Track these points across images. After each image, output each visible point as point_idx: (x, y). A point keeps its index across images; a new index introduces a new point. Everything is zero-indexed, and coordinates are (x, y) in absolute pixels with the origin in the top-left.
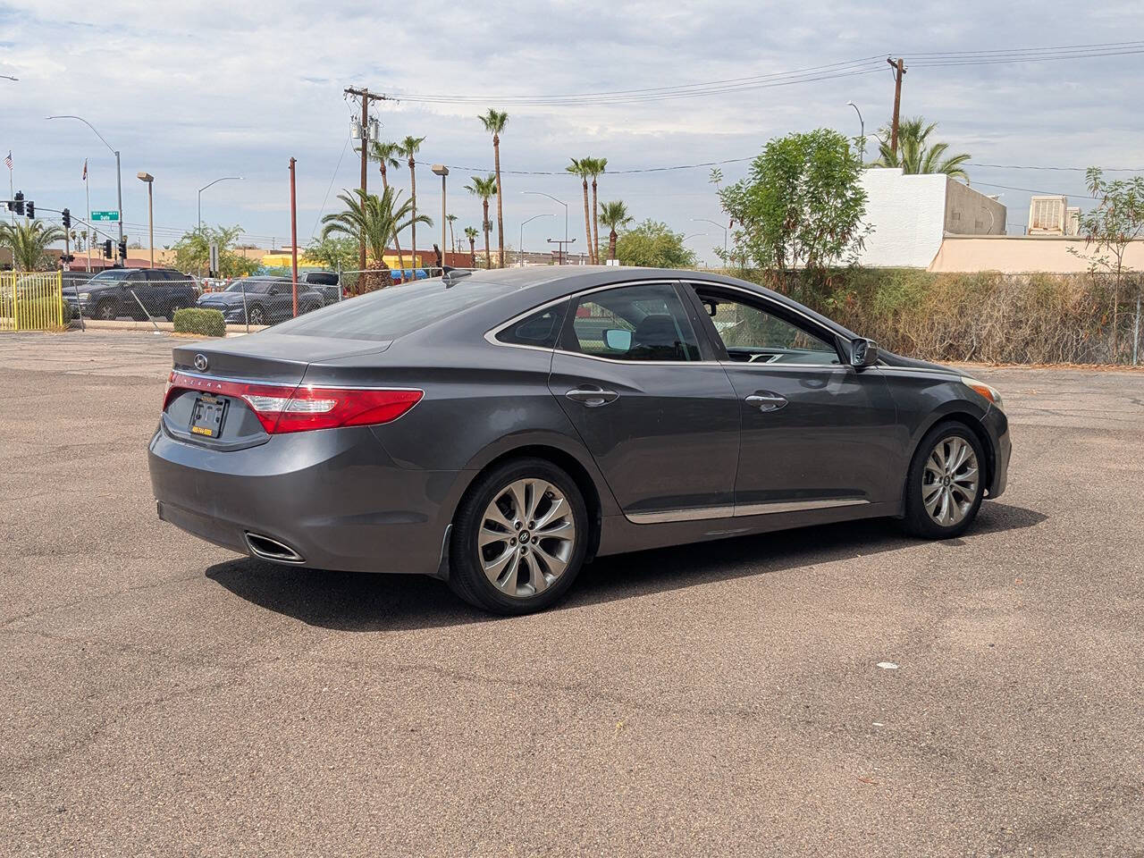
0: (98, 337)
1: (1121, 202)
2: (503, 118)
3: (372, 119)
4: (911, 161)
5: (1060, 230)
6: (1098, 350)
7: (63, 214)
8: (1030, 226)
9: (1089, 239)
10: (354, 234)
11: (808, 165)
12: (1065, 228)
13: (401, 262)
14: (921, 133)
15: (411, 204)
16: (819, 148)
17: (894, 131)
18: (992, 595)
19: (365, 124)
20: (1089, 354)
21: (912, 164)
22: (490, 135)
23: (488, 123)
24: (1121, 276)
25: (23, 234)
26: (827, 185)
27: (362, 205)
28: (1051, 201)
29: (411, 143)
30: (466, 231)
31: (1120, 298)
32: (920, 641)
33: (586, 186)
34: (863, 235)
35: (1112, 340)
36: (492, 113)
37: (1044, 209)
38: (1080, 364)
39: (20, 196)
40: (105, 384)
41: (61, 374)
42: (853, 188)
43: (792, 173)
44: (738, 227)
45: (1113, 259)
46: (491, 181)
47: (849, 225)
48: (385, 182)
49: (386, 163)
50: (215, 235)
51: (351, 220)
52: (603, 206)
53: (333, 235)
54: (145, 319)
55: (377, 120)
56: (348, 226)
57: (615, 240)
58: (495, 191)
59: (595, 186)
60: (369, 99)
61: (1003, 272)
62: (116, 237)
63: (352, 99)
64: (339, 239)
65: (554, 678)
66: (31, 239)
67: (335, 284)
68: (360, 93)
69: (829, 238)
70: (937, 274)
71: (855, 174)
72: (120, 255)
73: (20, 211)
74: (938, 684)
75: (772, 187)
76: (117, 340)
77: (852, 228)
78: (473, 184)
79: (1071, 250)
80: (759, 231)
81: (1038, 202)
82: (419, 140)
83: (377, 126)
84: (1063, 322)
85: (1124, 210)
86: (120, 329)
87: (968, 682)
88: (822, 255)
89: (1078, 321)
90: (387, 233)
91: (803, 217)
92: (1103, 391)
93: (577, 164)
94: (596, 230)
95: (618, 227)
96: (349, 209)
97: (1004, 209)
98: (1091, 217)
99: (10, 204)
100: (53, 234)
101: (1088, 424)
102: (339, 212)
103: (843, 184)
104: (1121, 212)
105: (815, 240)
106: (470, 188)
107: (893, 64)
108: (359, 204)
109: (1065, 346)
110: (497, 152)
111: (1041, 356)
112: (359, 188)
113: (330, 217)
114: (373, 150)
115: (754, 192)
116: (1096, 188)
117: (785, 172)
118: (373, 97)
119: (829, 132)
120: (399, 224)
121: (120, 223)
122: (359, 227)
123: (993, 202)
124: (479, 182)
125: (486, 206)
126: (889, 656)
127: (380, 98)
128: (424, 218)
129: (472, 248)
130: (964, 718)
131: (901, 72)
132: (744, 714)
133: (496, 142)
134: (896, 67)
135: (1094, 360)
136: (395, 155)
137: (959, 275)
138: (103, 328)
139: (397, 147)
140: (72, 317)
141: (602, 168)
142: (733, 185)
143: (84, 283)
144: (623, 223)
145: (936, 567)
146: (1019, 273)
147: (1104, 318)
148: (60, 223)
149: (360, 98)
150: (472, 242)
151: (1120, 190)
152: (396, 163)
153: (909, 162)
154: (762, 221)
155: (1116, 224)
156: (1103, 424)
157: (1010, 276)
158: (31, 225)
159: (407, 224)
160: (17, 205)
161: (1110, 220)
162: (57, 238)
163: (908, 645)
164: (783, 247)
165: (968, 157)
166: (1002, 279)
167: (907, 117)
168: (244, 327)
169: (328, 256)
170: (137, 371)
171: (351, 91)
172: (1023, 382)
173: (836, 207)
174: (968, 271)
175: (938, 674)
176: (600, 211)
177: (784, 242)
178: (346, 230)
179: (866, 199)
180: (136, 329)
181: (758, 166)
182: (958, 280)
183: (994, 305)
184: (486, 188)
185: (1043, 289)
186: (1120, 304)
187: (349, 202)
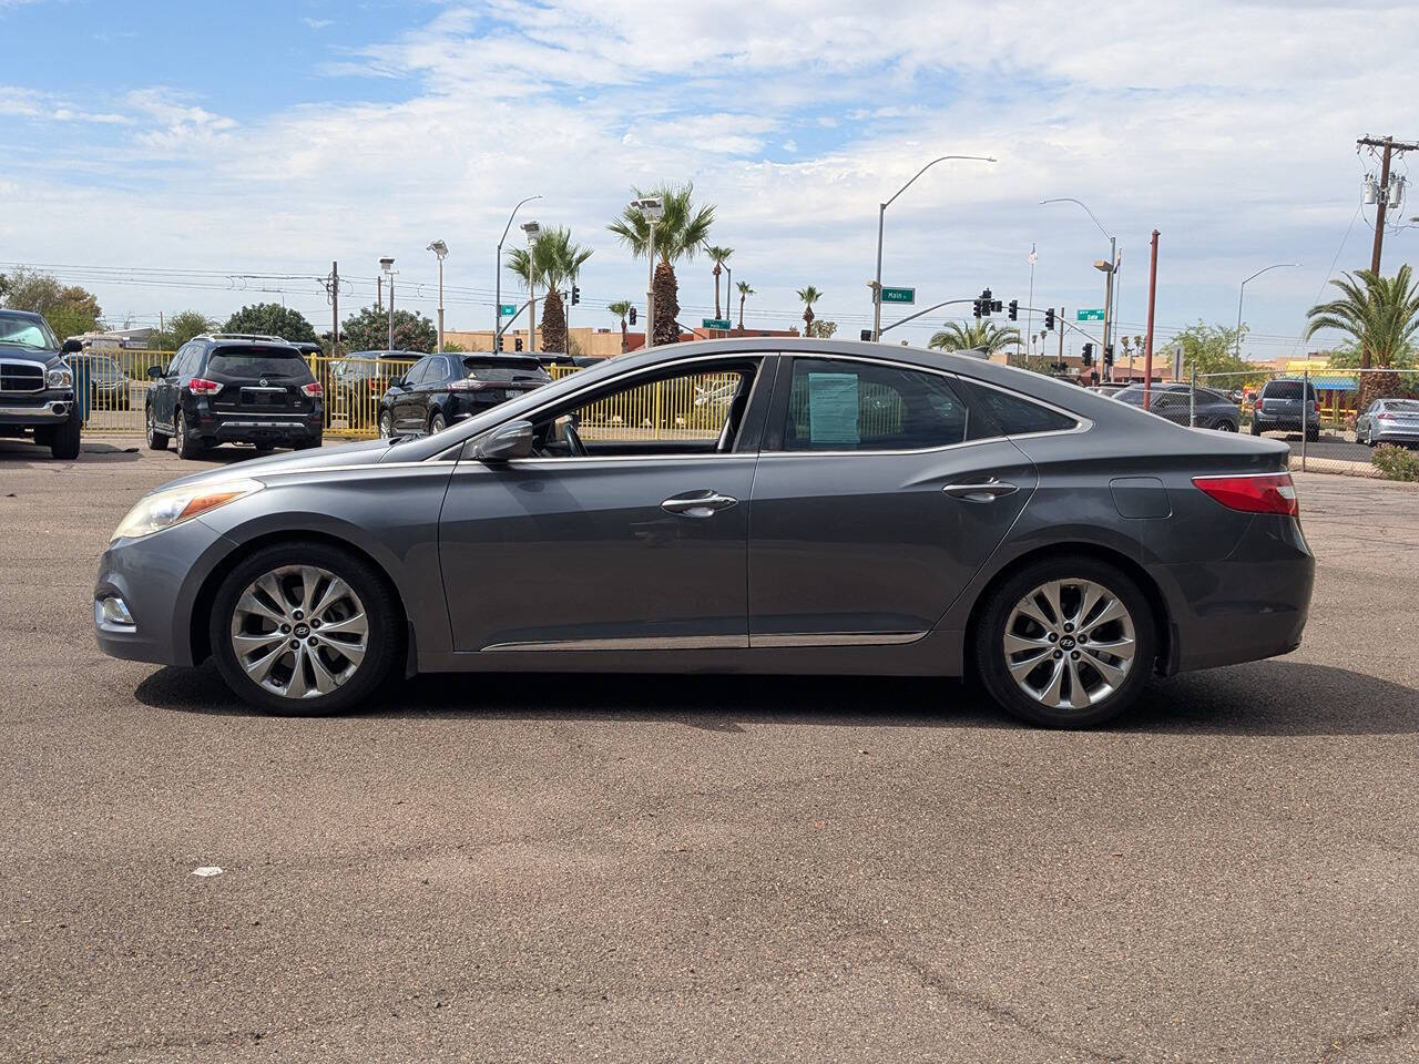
3: (1395, 177)
7: (1047, 313)
19: (1385, 184)
27: (1370, 294)
39: (988, 294)
53: (1324, 333)
55: (1401, 178)
56: (1345, 321)
60: (1394, 150)
62: (1099, 341)
68: (1381, 144)
72: (1106, 361)
83: (1400, 185)
90: (1396, 328)
96: (1345, 297)
99: (975, 305)
100: (1005, 337)
102: (1331, 301)
108: (1364, 291)
112: (1368, 269)
113: (1318, 310)
118: (1400, 147)
121: (1109, 323)
127: (1409, 148)
149: (1381, 150)
160: (984, 304)
162: (1008, 341)
171: (1366, 141)
178: (1342, 326)
187: (1347, 288)
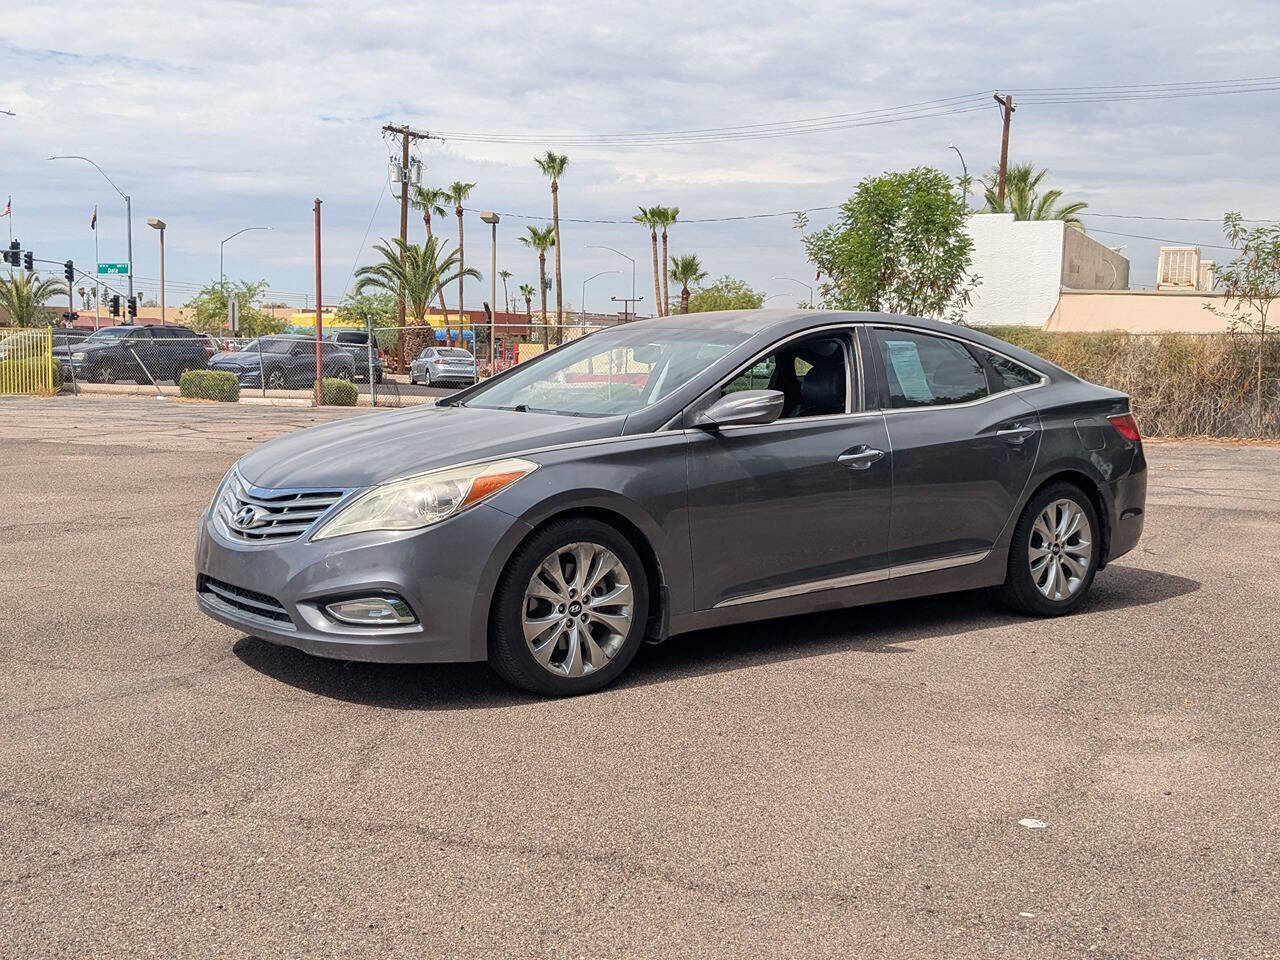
0: (90, 402)
1: (1264, 252)
2: (563, 161)
3: (413, 160)
4: (1021, 210)
5: (1192, 285)
6: (1239, 421)
7: (66, 266)
8: (1159, 280)
9: (1228, 295)
10: (392, 289)
11: (906, 208)
12: (1198, 282)
13: (447, 321)
14: (1031, 179)
15: (458, 255)
16: (919, 190)
17: (1001, 176)
18: (1158, 721)
19: (406, 166)
20: (1229, 426)
21: (1021, 213)
22: (548, 180)
23: (546, 166)
24: (1266, 337)
25: (17, 287)
26: (927, 231)
27: (402, 256)
28: (1182, 253)
29: (459, 190)
30: (522, 288)
31: (1264, 361)
32: (1072, 787)
33: (655, 238)
34: (969, 288)
35: (1255, 409)
36: (550, 155)
37: (1174, 262)
38: (1219, 437)
39: (15, 245)
40: (83, 454)
41: (34, 442)
42: (957, 235)
43: (889, 216)
44: (825, 278)
45: (1256, 317)
46: (549, 232)
47: (953, 277)
48: (429, 232)
49: (431, 211)
50: (236, 291)
51: (389, 273)
52: (674, 260)
53: (368, 291)
54: (148, 382)
55: (419, 162)
56: (385, 280)
57: (687, 299)
58: (553, 243)
59: (665, 237)
60: (410, 138)
61: (1129, 331)
62: (125, 292)
63: (392, 137)
64: (375, 295)
65: (580, 843)
66: (25, 292)
67: (365, 343)
68: (401, 131)
69: (929, 292)
70: (1054, 333)
71: (959, 218)
72: (130, 312)
73: (15, 261)
74: (1103, 850)
75: (864, 233)
76: (110, 406)
77: (956, 281)
78: (528, 236)
79: (1208, 307)
80: (850, 283)
81: (1167, 253)
82: (469, 186)
83: (419, 168)
84: (1199, 390)
85: (1268, 261)
86: (121, 393)
87: (1143, 849)
88: (922, 311)
89: (1217, 388)
90: (429, 288)
91: (900, 268)
92: (1250, 467)
93: (645, 213)
94: (666, 287)
95: (691, 285)
96: (386, 261)
97: (1128, 262)
98: (1230, 269)
99: (6, 255)
100: (51, 288)
101: (1240, 505)
102: (375, 263)
103: (946, 230)
104: (1265, 263)
105: (913, 294)
106: (524, 240)
107: (1000, 101)
108: (398, 254)
109: (1200, 417)
110: (556, 199)
111: (1173, 428)
112: (399, 237)
113: (365, 270)
114: (415, 196)
115: (845, 239)
116: (1236, 236)
117: (881, 216)
118: (415, 135)
119: (929, 171)
120: (442, 278)
121: (130, 277)
122: (398, 282)
123: (1115, 255)
124: (535, 233)
125: (543, 259)
126: (1032, 809)
127: (422, 137)
128: (471, 272)
129: (529, 308)
130: (1144, 905)
131: (1009, 110)
132: (841, 899)
133: (555, 189)
134: (1004, 104)
135: (1235, 433)
136: (440, 202)
137: (1079, 334)
138: (101, 392)
139: (443, 194)
140: (64, 381)
141: (674, 218)
142: (820, 231)
143: (81, 341)
144: (696, 279)
145: (1083, 683)
146: (1148, 332)
147: (1247, 384)
148: (62, 276)
149: (401, 136)
150: (528, 301)
151: (1263, 238)
152: (441, 212)
153: (1019, 212)
154: (853, 271)
155: (1259, 278)
156: (1257, 505)
157: (1137, 336)
158: (26, 278)
159: (453, 278)
160: (13, 256)
161: (1252, 272)
162: (55, 292)
163: (1056, 792)
164: (878, 301)
165: (1085, 205)
166: (1129, 340)
167: (1015, 162)
168: (260, 392)
169: (363, 316)
170: (124, 440)
171: (390, 128)
172: (1157, 457)
173: (938, 257)
174: (1090, 330)
175: (1102, 836)
176: (671, 266)
177: (879, 297)
178: (383, 285)
179: (971, 247)
180: (137, 394)
181: (849, 210)
182: (1078, 341)
183: (1119, 370)
184: (543, 240)
185: (1175, 352)
186: (1264, 369)
187: (387, 253)
